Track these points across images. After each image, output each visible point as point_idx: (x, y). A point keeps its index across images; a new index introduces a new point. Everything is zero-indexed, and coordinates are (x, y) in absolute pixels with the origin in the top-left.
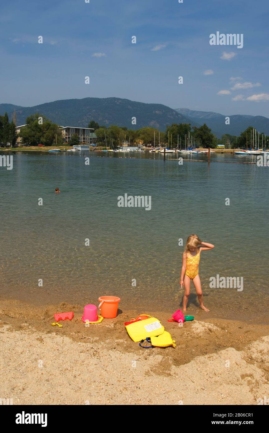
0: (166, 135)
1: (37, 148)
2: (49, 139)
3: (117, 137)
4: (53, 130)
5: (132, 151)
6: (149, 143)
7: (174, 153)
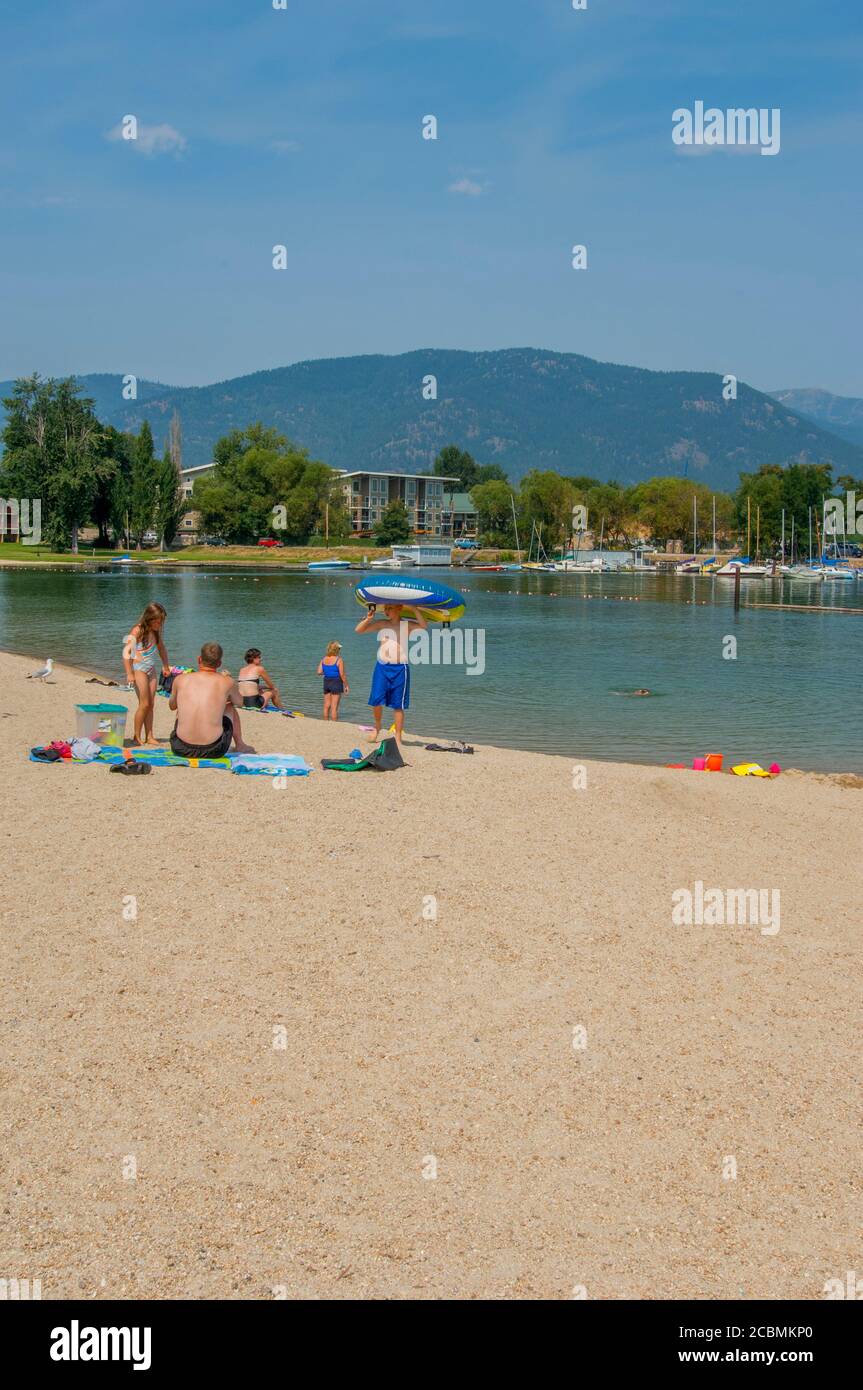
0: (739, 509)
1: (255, 553)
2: (299, 521)
3: (555, 513)
4: (316, 487)
5: (613, 567)
6: (673, 538)
7: (768, 577)
